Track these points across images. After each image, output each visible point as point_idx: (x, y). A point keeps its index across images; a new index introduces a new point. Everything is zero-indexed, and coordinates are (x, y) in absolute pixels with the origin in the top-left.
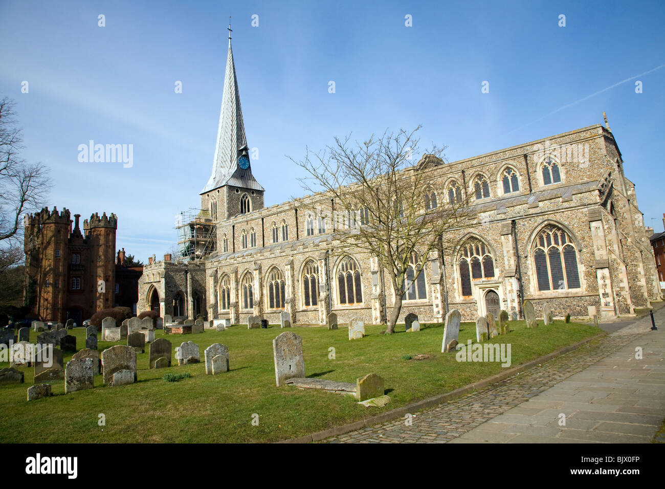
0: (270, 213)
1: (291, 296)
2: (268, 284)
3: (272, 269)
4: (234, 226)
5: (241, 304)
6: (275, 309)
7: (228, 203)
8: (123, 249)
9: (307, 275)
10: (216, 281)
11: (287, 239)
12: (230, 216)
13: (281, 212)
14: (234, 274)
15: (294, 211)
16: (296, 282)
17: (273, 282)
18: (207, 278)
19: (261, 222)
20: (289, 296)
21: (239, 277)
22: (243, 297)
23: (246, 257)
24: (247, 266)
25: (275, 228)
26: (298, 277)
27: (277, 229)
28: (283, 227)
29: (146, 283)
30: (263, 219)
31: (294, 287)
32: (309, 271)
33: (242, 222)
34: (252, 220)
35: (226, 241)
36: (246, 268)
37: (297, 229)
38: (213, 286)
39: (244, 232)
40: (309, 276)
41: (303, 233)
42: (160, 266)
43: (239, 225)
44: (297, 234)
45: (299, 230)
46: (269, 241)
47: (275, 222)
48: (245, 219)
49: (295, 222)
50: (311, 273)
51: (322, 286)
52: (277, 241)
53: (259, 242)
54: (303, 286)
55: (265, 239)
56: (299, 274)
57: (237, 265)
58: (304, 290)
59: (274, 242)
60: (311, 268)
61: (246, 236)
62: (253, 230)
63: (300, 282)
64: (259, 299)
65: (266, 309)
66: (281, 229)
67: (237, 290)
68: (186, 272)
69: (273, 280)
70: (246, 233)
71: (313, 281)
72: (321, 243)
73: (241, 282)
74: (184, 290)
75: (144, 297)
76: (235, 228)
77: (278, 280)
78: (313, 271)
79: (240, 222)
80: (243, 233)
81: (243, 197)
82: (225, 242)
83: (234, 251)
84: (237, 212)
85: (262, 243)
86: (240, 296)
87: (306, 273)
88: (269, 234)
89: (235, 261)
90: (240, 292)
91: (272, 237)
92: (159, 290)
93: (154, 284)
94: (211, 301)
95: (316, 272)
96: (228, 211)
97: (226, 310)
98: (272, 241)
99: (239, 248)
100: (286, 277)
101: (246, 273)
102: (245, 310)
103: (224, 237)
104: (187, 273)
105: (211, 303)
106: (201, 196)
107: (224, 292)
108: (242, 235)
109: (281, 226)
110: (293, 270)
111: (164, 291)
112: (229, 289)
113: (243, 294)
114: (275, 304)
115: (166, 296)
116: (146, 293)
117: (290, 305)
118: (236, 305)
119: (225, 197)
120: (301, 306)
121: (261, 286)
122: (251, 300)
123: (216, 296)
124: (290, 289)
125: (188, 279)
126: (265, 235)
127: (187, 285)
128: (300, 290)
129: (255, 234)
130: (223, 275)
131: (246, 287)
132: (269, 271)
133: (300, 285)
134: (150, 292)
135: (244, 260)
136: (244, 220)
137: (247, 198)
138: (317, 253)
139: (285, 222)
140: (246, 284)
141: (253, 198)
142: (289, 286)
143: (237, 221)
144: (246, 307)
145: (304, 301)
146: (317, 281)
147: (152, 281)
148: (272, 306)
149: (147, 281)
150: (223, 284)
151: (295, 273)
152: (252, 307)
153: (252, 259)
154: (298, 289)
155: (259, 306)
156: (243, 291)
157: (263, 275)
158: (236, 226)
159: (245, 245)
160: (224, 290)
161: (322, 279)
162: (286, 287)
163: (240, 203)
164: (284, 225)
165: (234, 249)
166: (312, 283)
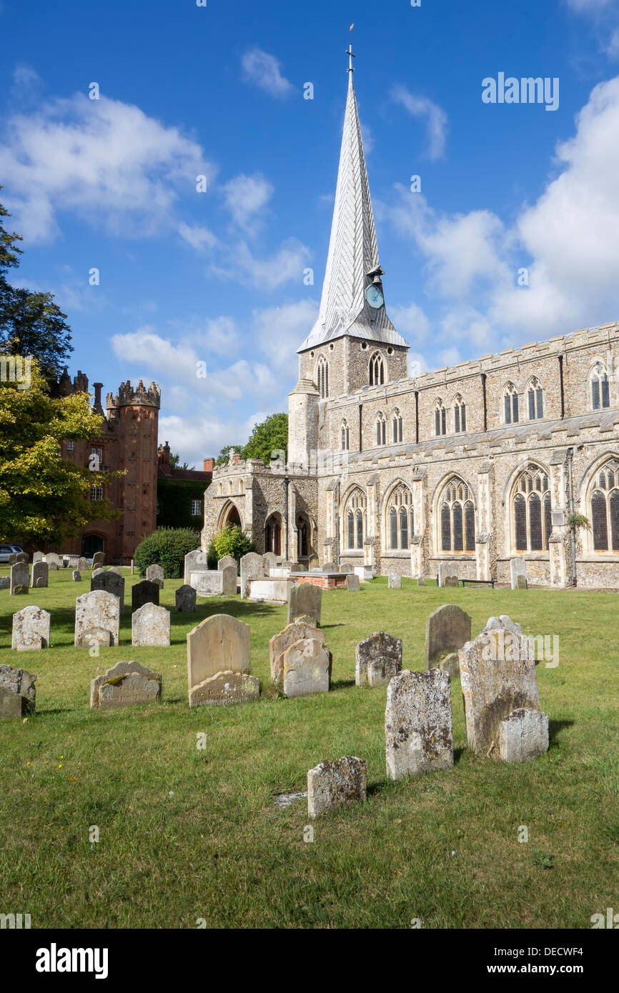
0: (431, 382)
1: (489, 530)
2: (440, 508)
3: (449, 480)
4: (361, 407)
5: (386, 540)
6: (452, 553)
7: (349, 368)
8: (167, 443)
9: (522, 493)
10: (338, 500)
11: (464, 429)
12: (352, 388)
13: (453, 381)
14: (373, 488)
15: (480, 378)
16: (499, 507)
17: (450, 504)
18: (320, 493)
19: (413, 398)
20: (485, 529)
21: (382, 492)
22: (389, 528)
23: (396, 458)
24: (398, 473)
25: (440, 409)
26: (504, 496)
27: (444, 411)
28: (457, 408)
29: (218, 498)
30: (417, 394)
31: (494, 514)
32: (527, 487)
33: (378, 399)
34: (396, 395)
35: (346, 432)
36: (395, 477)
37: (486, 411)
38: (332, 508)
39: (381, 416)
40: (526, 495)
41: (497, 417)
42: (244, 468)
43: (371, 404)
44: (485, 420)
45: (488, 413)
46: (429, 433)
47: (441, 400)
48: (383, 394)
49: (481, 399)
50: (531, 488)
51: (558, 515)
52: (444, 432)
53: (408, 434)
54: (513, 512)
55: (420, 428)
56: (505, 490)
57: (379, 472)
58: (513, 522)
59: (438, 433)
60: (530, 481)
61: (384, 423)
62: (398, 413)
63: (507, 505)
64: (422, 533)
65: (435, 552)
66: (453, 412)
67: (378, 516)
68: (287, 481)
69: (449, 499)
70: (384, 417)
71: (535, 504)
72: (554, 434)
73: (385, 502)
74: (282, 512)
75: (212, 520)
76: (364, 409)
77: (459, 501)
78: (534, 485)
79: (373, 400)
80: (379, 418)
81: (374, 357)
82: (343, 434)
83: (361, 449)
84: (364, 383)
85: (415, 435)
86: (382, 526)
87: (520, 489)
88: (429, 421)
89: (376, 465)
90: (383, 518)
91: (433, 425)
92: (241, 511)
93: (232, 499)
94: (328, 534)
95: (542, 488)
96: (349, 381)
97: (355, 550)
98: (433, 432)
99: (370, 444)
100: (480, 496)
101: (396, 486)
102: (393, 552)
103: (343, 425)
104: (287, 484)
105: (328, 536)
106: (300, 355)
107: (351, 517)
108: (376, 422)
109: (453, 406)
110: (494, 483)
111: (251, 511)
112: (360, 513)
113: (389, 523)
114: (452, 543)
115: (254, 521)
116: (217, 515)
117: (487, 546)
118: (376, 542)
119: (344, 356)
120: (508, 548)
121: (427, 510)
122: (404, 534)
123: (337, 525)
124: (488, 518)
125: (290, 492)
126: (419, 422)
127: (287, 503)
128: (506, 521)
129: (401, 420)
130: (351, 489)
131: (394, 512)
132: (442, 483)
133: (507, 512)
134: (224, 514)
135: (392, 464)
136: (380, 395)
137: (379, 358)
138: (545, 452)
139: (460, 400)
140: (395, 506)
141: (389, 359)
142: (485, 511)
143: (368, 398)
144: (394, 545)
145: (514, 541)
146: (543, 505)
147: (228, 494)
148: (446, 547)
149: (219, 494)
150: (350, 503)
151: (496, 488)
152: (405, 546)
153: (408, 462)
154: (503, 518)
155: (423, 545)
156: (389, 517)
157: (430, 490)
158: (365, 405)
159: (381, 439)
160: (351, 514)
161: (558, 502)
162: (478, 515)
163: (368, 367)
164: (459, 405)
165: (361, 445)
166: (531, 509)
